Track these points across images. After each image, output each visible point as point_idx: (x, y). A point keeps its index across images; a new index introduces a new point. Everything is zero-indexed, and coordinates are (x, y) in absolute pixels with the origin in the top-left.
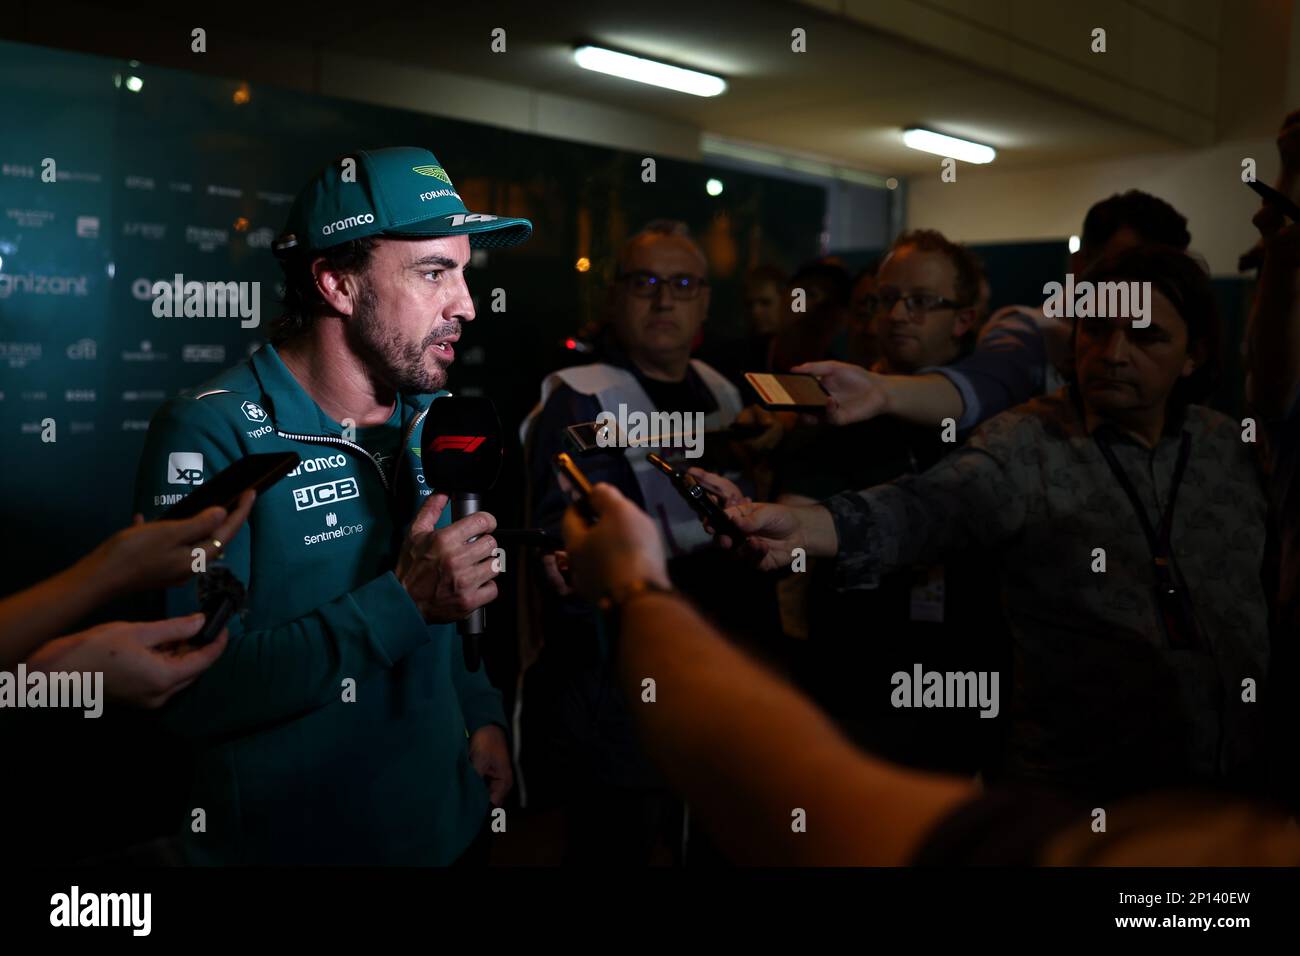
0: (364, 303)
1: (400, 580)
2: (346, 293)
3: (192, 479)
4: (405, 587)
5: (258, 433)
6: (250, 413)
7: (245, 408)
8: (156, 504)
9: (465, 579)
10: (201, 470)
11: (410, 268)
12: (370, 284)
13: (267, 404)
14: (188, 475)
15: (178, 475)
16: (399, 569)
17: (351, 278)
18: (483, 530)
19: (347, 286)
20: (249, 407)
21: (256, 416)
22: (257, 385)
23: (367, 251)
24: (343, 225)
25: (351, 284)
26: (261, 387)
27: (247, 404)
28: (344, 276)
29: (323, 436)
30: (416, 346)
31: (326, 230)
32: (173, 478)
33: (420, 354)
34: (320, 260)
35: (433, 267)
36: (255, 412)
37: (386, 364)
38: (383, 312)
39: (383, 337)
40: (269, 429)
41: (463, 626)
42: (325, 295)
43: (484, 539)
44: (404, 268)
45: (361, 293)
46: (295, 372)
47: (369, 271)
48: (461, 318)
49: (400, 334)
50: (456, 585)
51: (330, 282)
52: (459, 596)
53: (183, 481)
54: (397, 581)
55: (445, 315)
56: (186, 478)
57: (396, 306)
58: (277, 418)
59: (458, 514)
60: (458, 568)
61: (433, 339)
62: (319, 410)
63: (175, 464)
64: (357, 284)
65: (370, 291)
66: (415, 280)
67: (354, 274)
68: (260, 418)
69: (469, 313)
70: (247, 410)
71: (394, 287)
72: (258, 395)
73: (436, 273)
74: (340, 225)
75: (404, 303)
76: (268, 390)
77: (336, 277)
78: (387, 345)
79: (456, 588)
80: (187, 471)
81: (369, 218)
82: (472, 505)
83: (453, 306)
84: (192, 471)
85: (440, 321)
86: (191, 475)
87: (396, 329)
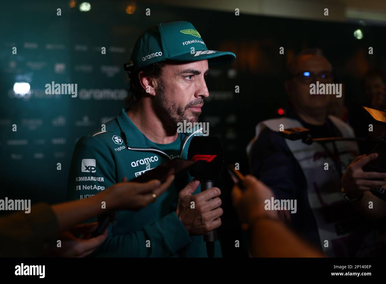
0: (160, 90)
1: (179, 216)
2: (153, 86)
3: (91, 170)
4: (180, 219)
5: (119, 149)
6: (116, 141)
7: (114, 139)
8: (77, 181)
9: (207, 217)
10: (95, 166)
11: (179, 75)
12: (162, 82)
13: (123, 136)
14: (89, 168)
15: (86, 168)
16: (178, 211)
17: (155, 80)
18: (216, 196)
19: (153, 83)
20: (115, 138)
21: (118, 142)
22: (119, 128)
23: (160, 68)
24: (150, 57)
25: (155, 82)
26: (120, 129)
27: (115, 137)
28: (152, 79)
29: (147, 148)
30: (182, 109)
31: (144, 59)
32: (83, 170)
33: (184, 112)
34: (141, 72)
35: (189, 74)
36: (118, 140)
37: (170, 116)
38: (168, 95)
39: (168, 105)
40: (124, 147)
41: (206, 238)
42: (144, 87)
43: (215, 199)
44: (176, 75)
45: (158, 86)
46: (135, 121)
47: (162, 77)
48: (203, 97)
49: (175, 104)
50: (203, 219)
51: (145, 82)
52: (204, 224)
53: (87, 171)
54: (178, 217)
55: (196, 96)
56: (89, 170)
57: (173, 91)
58: (127, 141)
59: (204, 188)
60: (204, 212)
61: (190, 106)
62: (145, 137)
63: (84, 164)
64: (157, 82)
65: (162, 85)
66: (181, 80)
67: (155, 78)
68: (120, 143)
69: (206, 94)
70: (115, 140)
71: (172, 83)
72: (119, 132)
73: (190, 77)
74: (149, 57)
75: (176, 91)
76: (123, 130)
77: (148, 79)
78: (169, 108)
79: (203, 221)
80: (89, 167)
81: (160, 54)
82: (210, 184)
83: (199, 91)
84: (91, 167)
85: (193, 98)
86: (91, 168)
87: (173, 102)
